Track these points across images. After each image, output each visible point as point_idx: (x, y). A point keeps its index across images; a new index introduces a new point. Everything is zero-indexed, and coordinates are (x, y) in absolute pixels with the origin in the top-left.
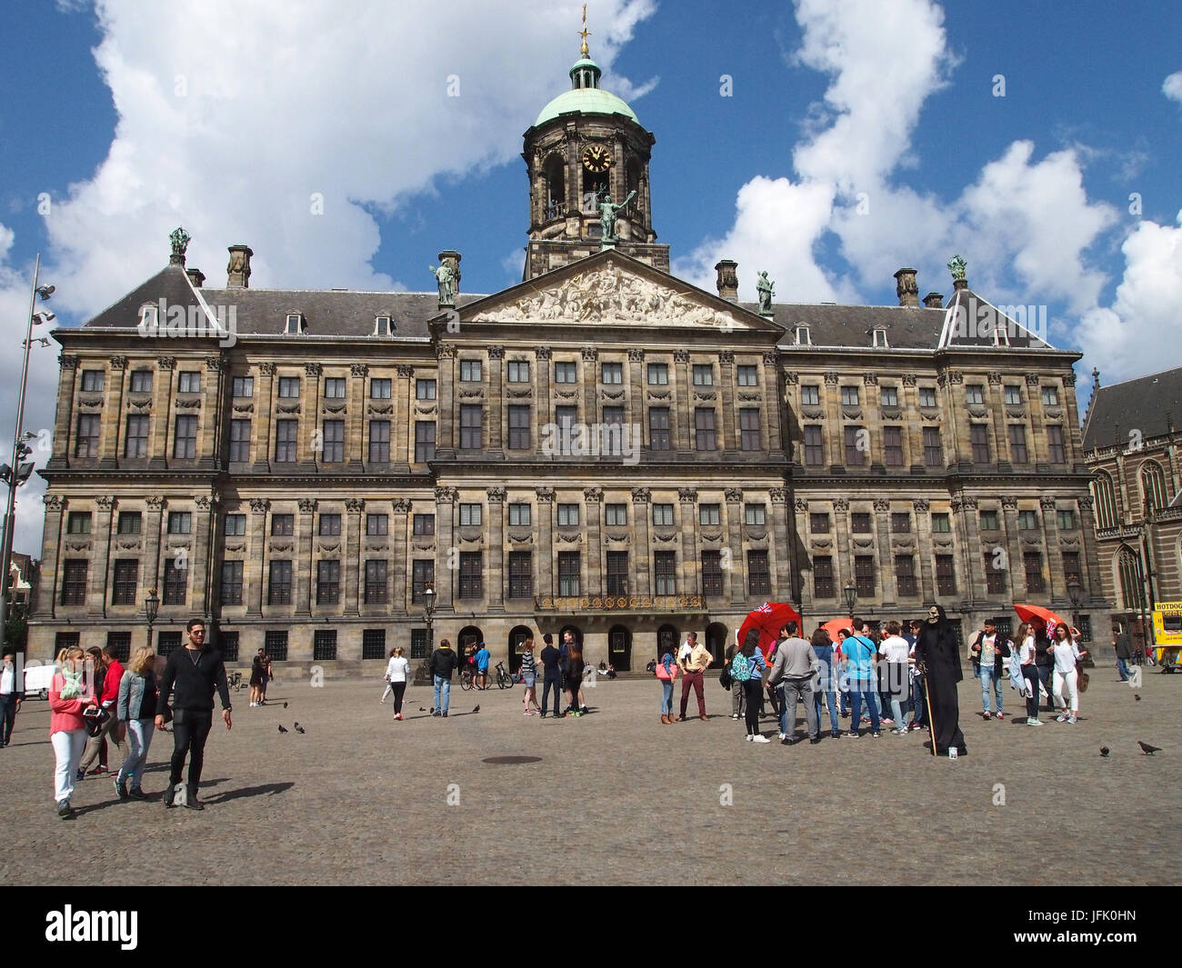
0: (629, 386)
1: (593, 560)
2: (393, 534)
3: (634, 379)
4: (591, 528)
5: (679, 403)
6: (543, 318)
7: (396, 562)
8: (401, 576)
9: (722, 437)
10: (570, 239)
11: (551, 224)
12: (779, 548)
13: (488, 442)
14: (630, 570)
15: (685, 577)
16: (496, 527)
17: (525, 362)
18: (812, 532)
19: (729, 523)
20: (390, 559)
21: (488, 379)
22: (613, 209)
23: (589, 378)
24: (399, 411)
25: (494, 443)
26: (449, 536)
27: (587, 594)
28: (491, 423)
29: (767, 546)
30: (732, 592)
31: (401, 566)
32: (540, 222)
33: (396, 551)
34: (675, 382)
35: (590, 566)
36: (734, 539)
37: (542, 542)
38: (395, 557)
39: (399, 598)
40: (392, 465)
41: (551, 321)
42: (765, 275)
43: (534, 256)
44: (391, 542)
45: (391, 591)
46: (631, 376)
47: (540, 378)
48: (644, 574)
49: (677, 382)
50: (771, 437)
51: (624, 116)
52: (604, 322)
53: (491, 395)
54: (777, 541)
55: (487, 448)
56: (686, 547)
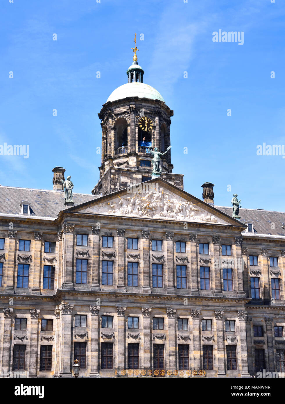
0: (166, 253)
1: (146, 348)
2: (30, 330)
3: (169, 249)
4: (146, 331)
5: (192, 263)
6: (123, 213)
7: (31, 346)
8: (34, 354)
9: (214, 283)
10: (131, 168)
11: (119, 157)
12: (242, 345)
13: (91, 280)
14: (165, 355)
15: (195, 359)
16: (95, 328)
17: (111, 237)
18: (255, 336)
19: (217, 330)
20: (28, 344)
21: (92, 245)
22: (159, 155)
23: (145, 247)
24: (35, 259)
25: (95, 281)
26: (70, 333)
27: (143, 367)
28: (93, 270)
29: (236, 344)
30: (219, 368)
31: (34, 349)
32: (112, 156)
33: (31, 340)
34: (190, 252)
35: (145, 351)
36: (220, 339)
37: (120, 338)
38: (31, 343)
39: (32, 367)
40: (30, 290)
41: (127, 215)
42: (236, 196)
43: (112, 176)
44: (28, 334)
45: (28, 363)
46: (168, 247)
47: (120, 246)
48: (173, 357)
49: (191, 252)
50: (239, 284)
51: (161, 102)
52: (154, 217)
53: (94, 254)
54: (242, 340)
55: (90, 284)
56: (195, 343)
